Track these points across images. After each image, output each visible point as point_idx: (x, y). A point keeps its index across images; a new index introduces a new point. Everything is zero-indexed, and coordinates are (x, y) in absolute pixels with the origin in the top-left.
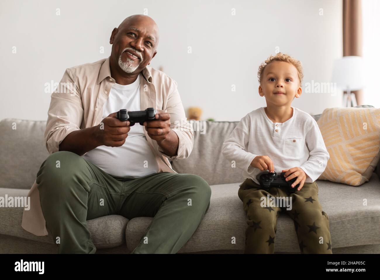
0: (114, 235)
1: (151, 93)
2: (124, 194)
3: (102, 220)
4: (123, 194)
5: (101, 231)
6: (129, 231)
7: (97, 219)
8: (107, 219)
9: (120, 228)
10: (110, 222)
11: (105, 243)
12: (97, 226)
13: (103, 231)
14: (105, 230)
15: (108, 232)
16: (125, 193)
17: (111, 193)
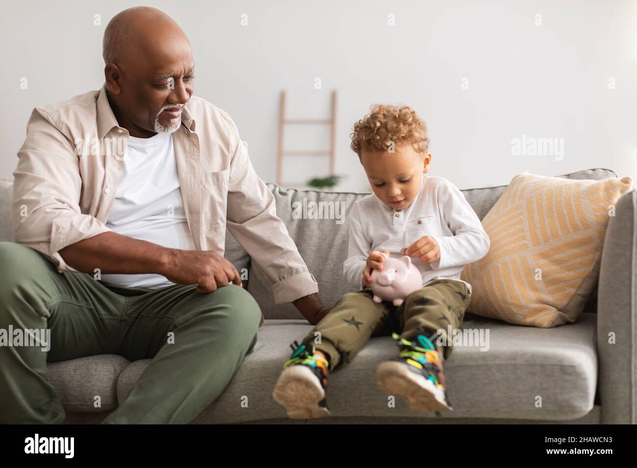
0: (99, 390)
1: (190, 149)
2: (127, 318)
3: (83, 362)
4: (125, 317)
5: (78, 382)
6: (121, 382)
7: (75, 360)
8: (91, 361)
9: (111, 379)
10: (94, 367)
11: (84, 403)
12: (72, 373)
13: (82, 381)
14: (84, 381)
15: (89, 385)
16: (128, 316)
17: (102, 316)
